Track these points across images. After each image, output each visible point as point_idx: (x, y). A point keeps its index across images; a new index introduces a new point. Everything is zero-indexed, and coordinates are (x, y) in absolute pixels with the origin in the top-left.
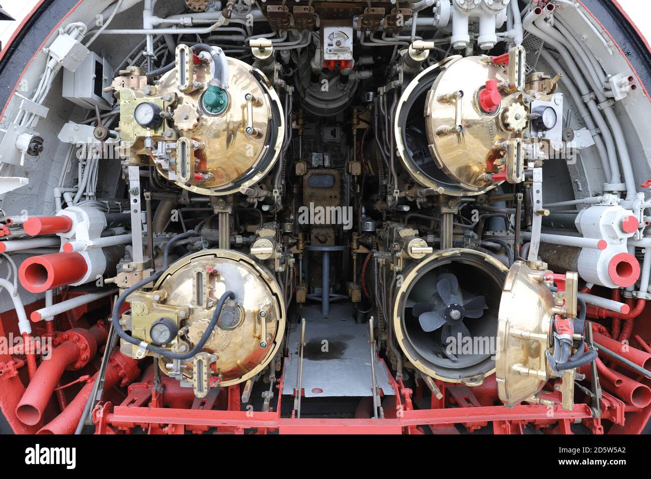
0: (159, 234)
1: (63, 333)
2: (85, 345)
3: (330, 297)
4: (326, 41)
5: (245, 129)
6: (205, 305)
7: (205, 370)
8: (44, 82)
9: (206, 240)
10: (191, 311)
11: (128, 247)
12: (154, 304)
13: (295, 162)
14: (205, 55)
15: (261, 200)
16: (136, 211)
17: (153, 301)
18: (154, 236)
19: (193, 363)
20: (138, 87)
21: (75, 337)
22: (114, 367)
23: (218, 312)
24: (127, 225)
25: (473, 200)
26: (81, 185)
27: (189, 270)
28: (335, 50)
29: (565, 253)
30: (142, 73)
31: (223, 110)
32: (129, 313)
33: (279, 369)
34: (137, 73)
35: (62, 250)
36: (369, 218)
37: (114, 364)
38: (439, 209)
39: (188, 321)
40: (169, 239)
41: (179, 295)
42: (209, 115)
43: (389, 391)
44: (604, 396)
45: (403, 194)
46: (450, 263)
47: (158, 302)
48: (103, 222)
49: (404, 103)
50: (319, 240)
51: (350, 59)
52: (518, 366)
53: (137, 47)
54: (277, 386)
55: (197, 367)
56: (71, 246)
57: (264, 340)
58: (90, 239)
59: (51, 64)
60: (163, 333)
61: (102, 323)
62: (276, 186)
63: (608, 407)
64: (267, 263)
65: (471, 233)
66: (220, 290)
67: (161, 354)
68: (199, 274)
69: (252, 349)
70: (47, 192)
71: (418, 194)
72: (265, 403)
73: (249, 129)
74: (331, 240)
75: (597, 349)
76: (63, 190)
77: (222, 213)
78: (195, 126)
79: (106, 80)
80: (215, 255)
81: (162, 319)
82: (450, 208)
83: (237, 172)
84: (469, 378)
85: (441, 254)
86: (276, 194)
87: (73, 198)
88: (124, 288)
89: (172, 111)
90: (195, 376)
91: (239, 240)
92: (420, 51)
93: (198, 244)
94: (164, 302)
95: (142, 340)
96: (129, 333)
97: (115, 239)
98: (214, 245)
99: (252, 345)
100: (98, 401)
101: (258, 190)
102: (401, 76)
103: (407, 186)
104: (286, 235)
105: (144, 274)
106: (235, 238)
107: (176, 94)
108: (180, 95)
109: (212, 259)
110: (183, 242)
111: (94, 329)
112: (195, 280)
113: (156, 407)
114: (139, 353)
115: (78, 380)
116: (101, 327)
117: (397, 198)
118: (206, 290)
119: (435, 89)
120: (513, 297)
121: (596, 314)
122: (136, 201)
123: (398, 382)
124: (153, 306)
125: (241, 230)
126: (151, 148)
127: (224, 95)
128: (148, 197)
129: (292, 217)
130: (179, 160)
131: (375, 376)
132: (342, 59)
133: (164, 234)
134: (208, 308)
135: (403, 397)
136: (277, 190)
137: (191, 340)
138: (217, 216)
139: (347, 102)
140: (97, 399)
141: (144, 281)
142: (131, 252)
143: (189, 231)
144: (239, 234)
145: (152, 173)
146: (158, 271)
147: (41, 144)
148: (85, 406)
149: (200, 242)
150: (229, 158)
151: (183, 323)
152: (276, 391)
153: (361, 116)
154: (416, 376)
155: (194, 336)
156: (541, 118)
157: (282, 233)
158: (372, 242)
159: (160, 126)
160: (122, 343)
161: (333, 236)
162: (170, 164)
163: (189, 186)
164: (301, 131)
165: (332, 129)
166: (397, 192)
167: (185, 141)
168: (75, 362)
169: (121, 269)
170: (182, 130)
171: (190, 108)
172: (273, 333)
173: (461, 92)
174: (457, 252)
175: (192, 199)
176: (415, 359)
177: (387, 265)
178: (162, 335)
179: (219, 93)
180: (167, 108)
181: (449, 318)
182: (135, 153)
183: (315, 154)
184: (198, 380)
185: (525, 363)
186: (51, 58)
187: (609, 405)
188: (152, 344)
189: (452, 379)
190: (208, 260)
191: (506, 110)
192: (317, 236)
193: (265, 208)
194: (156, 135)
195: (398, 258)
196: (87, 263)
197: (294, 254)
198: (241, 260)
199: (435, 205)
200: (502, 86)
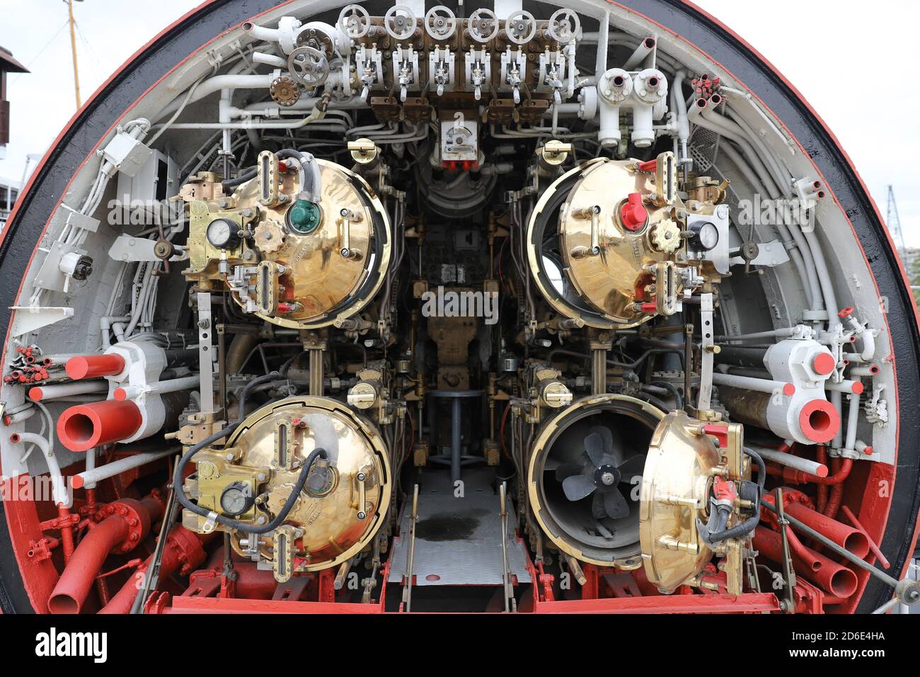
0: (233, 376)
1: (107, 505)
2: (135, 521)
3: (462, 459)
4: (445, 138)
5: (341, 250)
6: (289, 465)
7: (288, 547)
8: (96, 189)
9: (293, 383)
10: (272, 474)
11: (194, 393)
12: (226, 465)
13: (413, 281)
14: (294, 162)
15: (364, 333)
16: (206, 348)
17: (224, 461)
18: (228, 379)
19: (273, 539)
20: (212, 197)
21: (124, 510)
22: (172, 548)
23: (305, 473)
24: (193, 364)
25: (635, 332)
26: (135, 314)
27: (271, 422)
28: (456, 149)
29: (754, 400)
30: (217, 180)
31: (313, 229)
32: (194, 477)
33: (384, 551)
34: (210, 179)
35: (110, 396)
36: (510, 354)
37: (173, 545)
38: (587, 344)
39: (269, 487)
40: (246, 383)
41: (257, 454)
42: (296, 233)
43: (525, 578)
44: (800, 583)
45: (542, 326)
46: (600, 412)
47: (231, 463)
48: (163, 361)
49: (539, 215)
50: (448, 382)
51: (474, 159)
52: (666, 538)
53: (210, 140)
54: (381, 572)
55: (277, 544)
56: (123, 393)
57: (362, 509)
58: (147, 383)
59: (105, 169)
60: (237, 501)
61: (157, 493)
62: (382, 316)
63: (803, 598)
64: (369, 414)
65: (631, 374)
66: (308, 447)
67: (234, 527)
68: (282, 427)
69: (347, 522)
70: (91, 323)
71: (560, 326)
72: (365, 593)
73: (344, 251)
74: (464, 383)
75: (788, 522)
76: (112, 319)
77: (314, 350)
78: (281, 247)
79: (171, 183)
80: (304, 404)
81: (235, 484)
82: (601, 343)
83: (331, 300)
84: (625, 561)
85: (587, 401)
86: (382, 326)
87: (124, 330)
88: (189, 446)
89: (253, 228)
90: (276, 555)
91: (336, 383)
92: (555, 154)
93: (282, 389)
94: (238, 462)
95: (211, 510)
96: (194, 501)
97: (177, 383)
98: (303, 390)
99: (348, 517)
100: (152, 591)
101: (359, 321)
102: (536, 181)
103: (548, 315)
104: (400, 377)
105: (214, 428)
106: (331, 381)
107: (258, 208)
108: (262, 209)
109: (299, 409)
110: (264, 387)
111: (147, 500)
112: (278, 435)
113: (227, 597)
114: (207, 526)
115: (126, 566)
116: (156, 497)
117: (534, 331)
118: (290, 447)
119: (570, 202)
120: (661, 454)
121: (795, 478)
122: (205, 336)
123: (537, 567)
124: (225, 467)
125: (339, 370)
126: (227, 274)
127: (315, 210)
128: (220, 330)
129: (409, 353)
130: (260, 289)
131: (506, 559)
132: (465, 159)
133: (240, 376)
134: (293, 470)
135: (541, 585)
136: (383, 321)
137: (271, 510)
138: (308, 353)
139: (483, 201)
140: (151, 589)
141: (214, 437)
142: (198, 400)
143: (272, 373)
144: (337, 376)
145: (227, 300)
146: (231, 424)
147: (90, 265)
148: (135, 598)
149: (285, 387)
150: (322, 283)
151: (262, 488)
152: (380, 578)
153: (498, 221)
154: (561, 559)
155: (275, 506)
156: (697, 236)
157: (395, 374)
158: (512, 385)
159: (238, 247)
160: (185, 516)
161: (467, 377)
162: (249, 292)
163: (273, 317)
164: (421, 240)
165: (468, 233)
166: (534, 324)
167: (267, 265)
168: (122, 543)
169: (183, 421)
170: (264, 251)
171: (275, 226)
172: (375, 502)
173: (598, 207)
174: (607, 398)
175: (277, 332)
176: (556, 535)
177: (522, 416)
178: (235, 504)
179: (310, 209)
180: (247, 225)
181: (600, 483)
182: (206, 278)
183: (445, 266)
184: (279, 560)
185: (676, 535)
186: (106, 161)
187: (804, 595)
188: (223, 514)
189: (605, 561)
190: (295, 409)
191: (654, 228)
192: (445, 377)
193: (369, 344)
194: (232, 257)
195: (535, 406)
196: (142, 415)
197: (408, 402)
198: (336, 409)
199: (583, 339)
200: (649, 199)
